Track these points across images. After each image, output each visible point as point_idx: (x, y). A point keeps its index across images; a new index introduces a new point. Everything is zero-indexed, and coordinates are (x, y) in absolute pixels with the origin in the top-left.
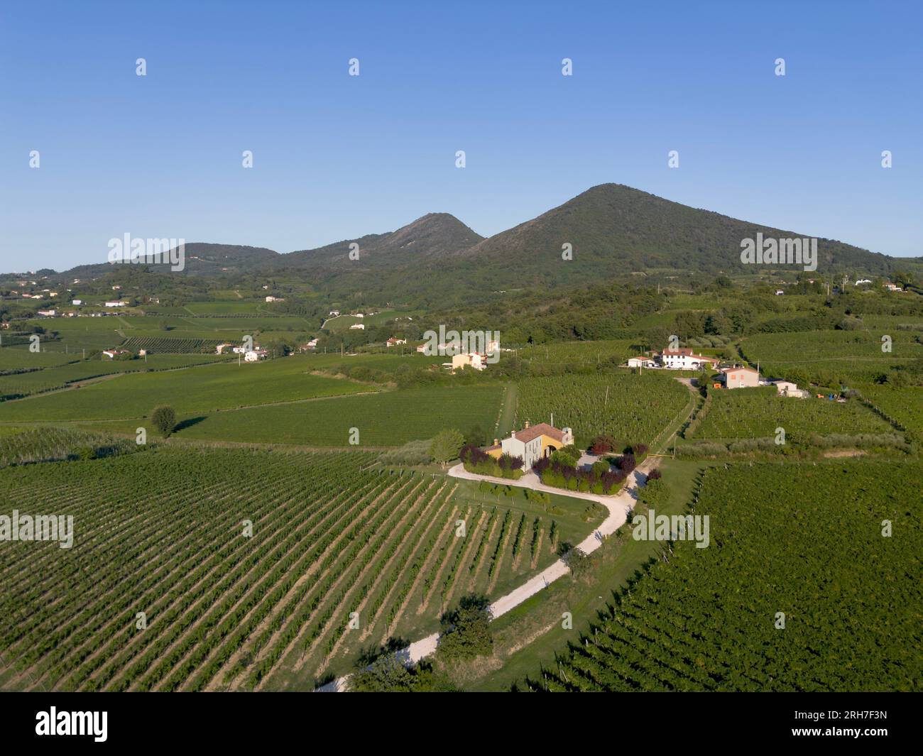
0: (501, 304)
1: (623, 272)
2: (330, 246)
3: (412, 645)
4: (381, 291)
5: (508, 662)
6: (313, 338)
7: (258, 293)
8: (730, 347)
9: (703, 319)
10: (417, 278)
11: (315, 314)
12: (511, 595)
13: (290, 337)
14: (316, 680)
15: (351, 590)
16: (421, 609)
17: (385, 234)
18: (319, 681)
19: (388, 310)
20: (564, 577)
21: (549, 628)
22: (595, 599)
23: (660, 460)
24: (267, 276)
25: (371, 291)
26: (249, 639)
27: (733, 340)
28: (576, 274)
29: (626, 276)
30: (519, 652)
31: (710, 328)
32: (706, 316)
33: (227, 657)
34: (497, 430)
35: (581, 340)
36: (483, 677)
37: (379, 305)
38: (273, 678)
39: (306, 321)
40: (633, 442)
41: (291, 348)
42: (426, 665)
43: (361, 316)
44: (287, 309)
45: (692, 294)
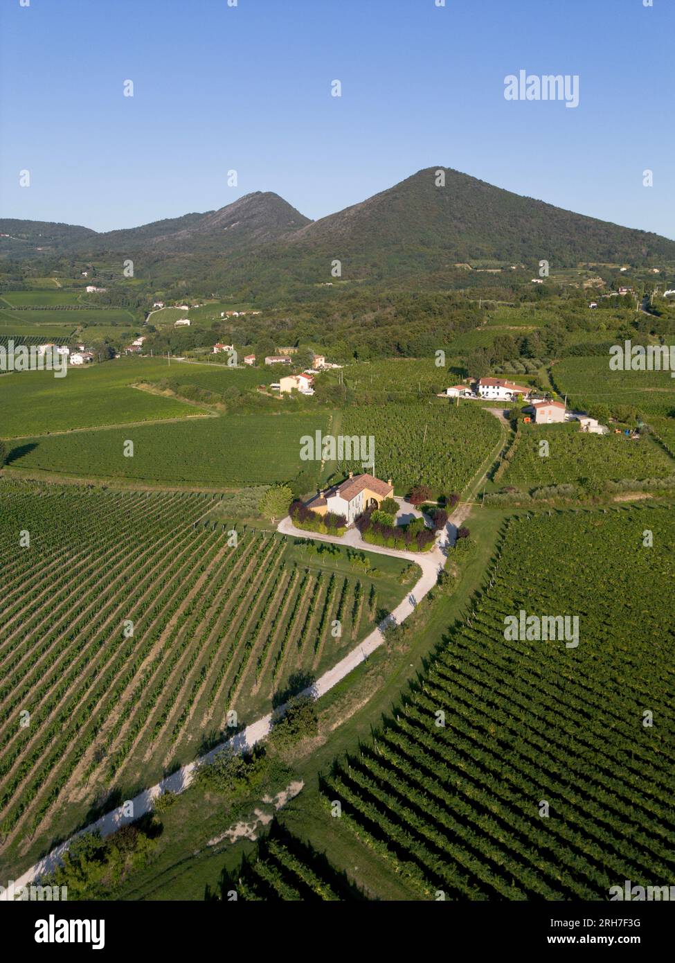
0: (327, 305)
1: (448, 263)
2: (150, 225)
3: (248, 728)
4: (205, 278)
5: (331, 738)
6: (138, 336)
7: (77, 281)
8: (542, 375)
9: (519, 341)
10: (242, 266)
11: (139, 305)
12: (335, 669)
13: (116, 333)
14: (164, 769)
15: (191, 672)
16: (255, 690)
17: (207, 214)
18: (167, 771)
19: (214, 302)
20: (381, 647)
21: (366, 701)
22: (406, 668)
23: (470, 508)
24: (85, 261)
25: (195, 279)
26: (102, 730)
27: (545, 363)
28: (402, 266)
29: (450, 270)
30: (340, 727)
31: (525, 350)
32: (522, 338)
33: (82, 751)
34: (323, 469)
35: (404, 356)
36: (310, 754)
37: (204, 296)
38: (126, 769)
39: (129, 313)
40: (447, 490)
41: (117, 350)
42: (260, 751)
43: (186, 308)
44: (108, 300)
45: (511, 306)
